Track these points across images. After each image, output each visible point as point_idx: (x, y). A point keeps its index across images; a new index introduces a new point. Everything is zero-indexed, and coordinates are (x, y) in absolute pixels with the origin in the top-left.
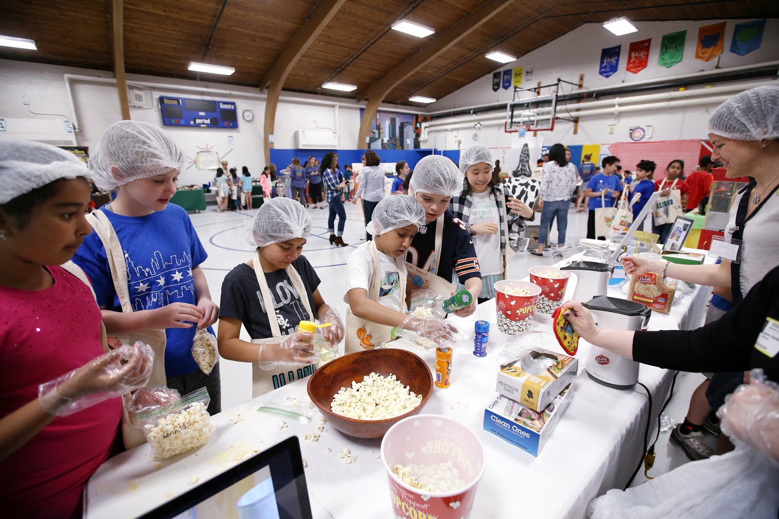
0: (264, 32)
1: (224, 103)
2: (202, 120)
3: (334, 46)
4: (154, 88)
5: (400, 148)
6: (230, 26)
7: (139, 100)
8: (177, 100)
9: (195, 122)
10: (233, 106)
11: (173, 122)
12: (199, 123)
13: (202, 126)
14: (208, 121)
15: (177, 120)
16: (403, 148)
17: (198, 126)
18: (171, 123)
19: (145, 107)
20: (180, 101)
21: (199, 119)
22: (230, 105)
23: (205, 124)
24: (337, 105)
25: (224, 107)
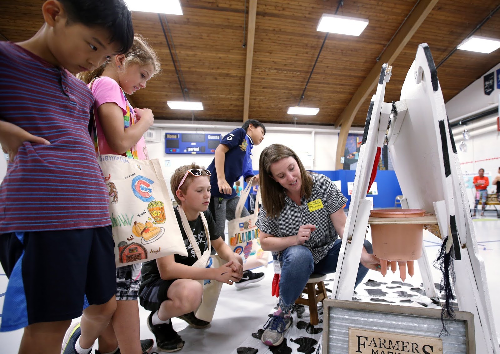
0: (218, 68)
1: (212, 135)
2: (193, 149)
3: (285, 72)
4: (163, 128)
5: (384, 169)
6: (190, 68)
7: (150, 136)
8: (177, 135)
9: (188, 150)
10: (218, 137)
11: (171, 150)
12: (190, 151)
13: (193, 153)
14: (198, 149)
15: (175, 149)
16: (387, 168)
17: (189, 153)
18: (170, 151)
19: (156, 141)
20: (179, 135)
21: (190, 148)
22: (216, 136)
23: (195, 151)
24: (313, 131)
25: (211, 138)
